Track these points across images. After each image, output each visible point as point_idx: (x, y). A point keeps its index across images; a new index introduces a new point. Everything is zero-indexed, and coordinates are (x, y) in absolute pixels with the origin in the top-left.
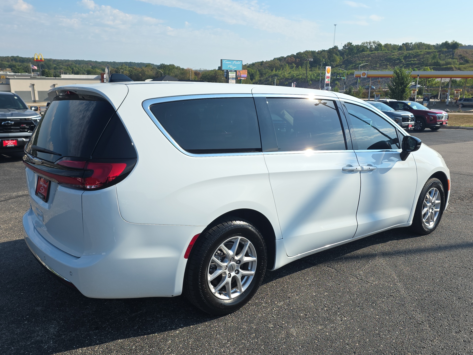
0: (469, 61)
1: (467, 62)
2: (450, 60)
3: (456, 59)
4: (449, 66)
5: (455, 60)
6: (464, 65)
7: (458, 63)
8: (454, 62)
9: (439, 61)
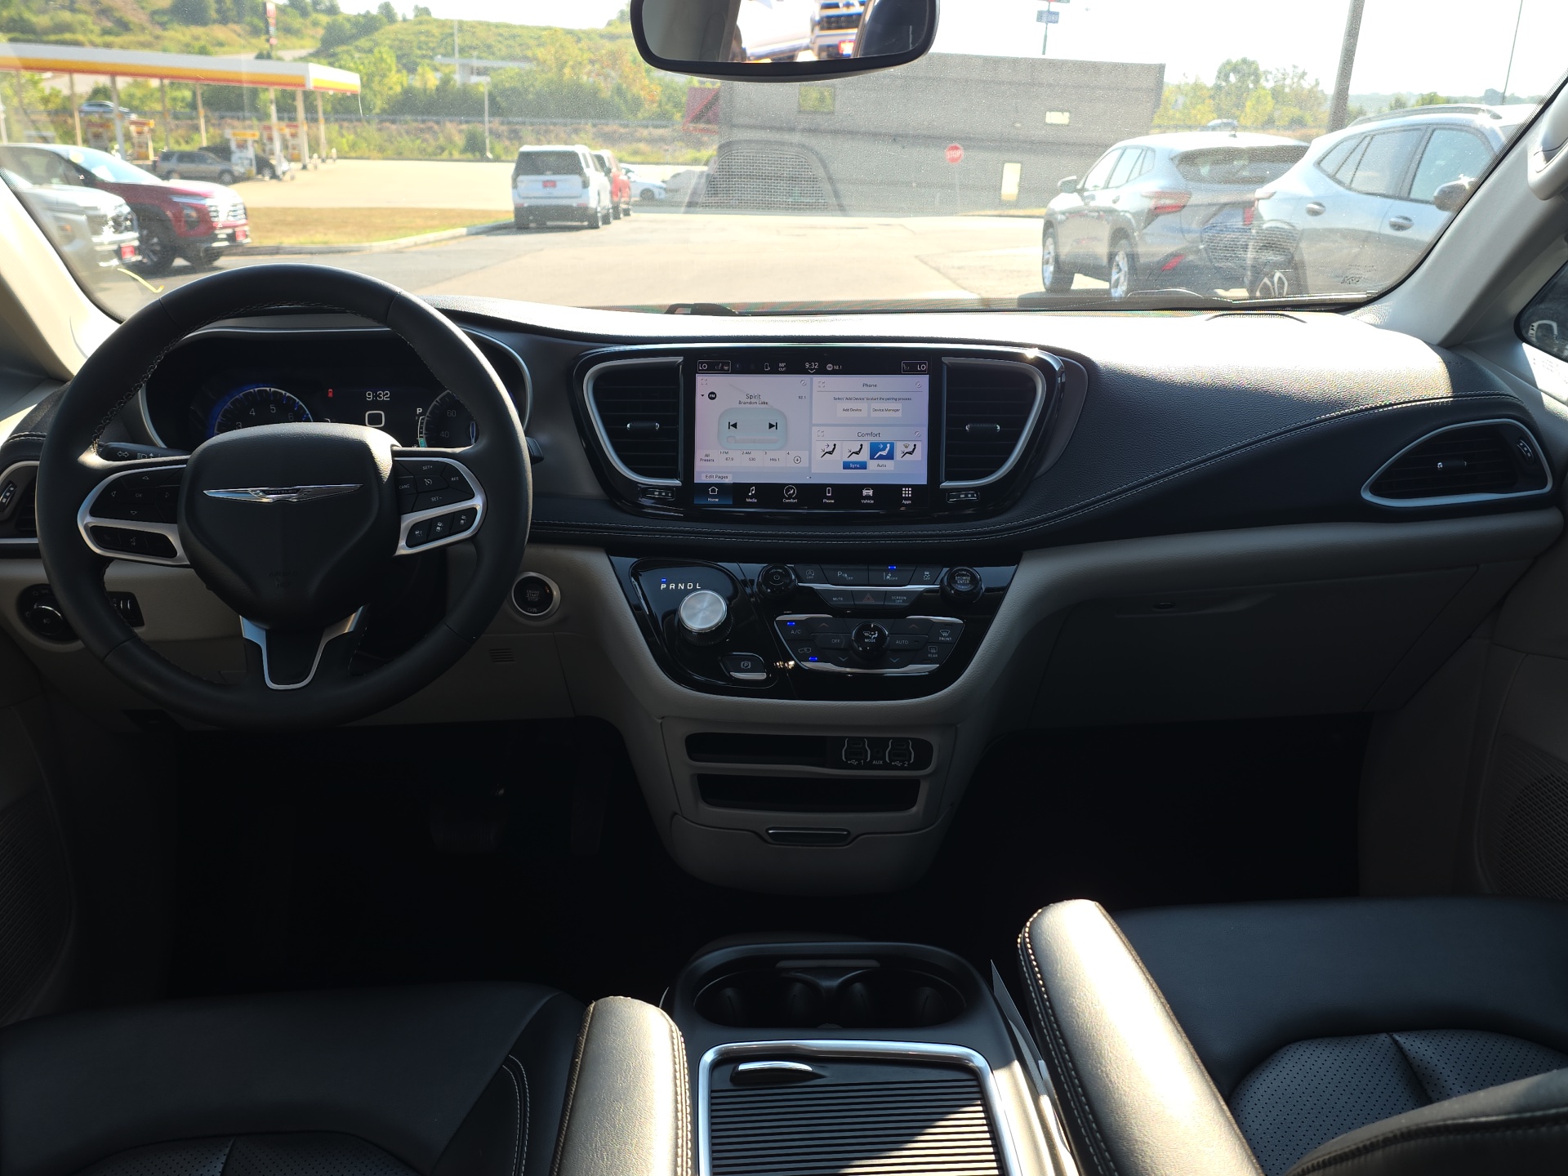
0: (131, 26)
1: (124, 26)
2: (66, 16)
3: (86, 12)
4: (68, 36)
5: (82, 17)
6: (117, 35)
7: (97, 29)
8: (83, 24)
9: (27, 15)
